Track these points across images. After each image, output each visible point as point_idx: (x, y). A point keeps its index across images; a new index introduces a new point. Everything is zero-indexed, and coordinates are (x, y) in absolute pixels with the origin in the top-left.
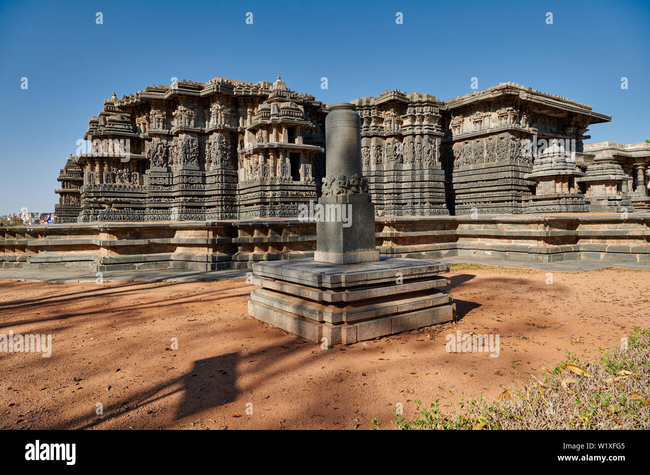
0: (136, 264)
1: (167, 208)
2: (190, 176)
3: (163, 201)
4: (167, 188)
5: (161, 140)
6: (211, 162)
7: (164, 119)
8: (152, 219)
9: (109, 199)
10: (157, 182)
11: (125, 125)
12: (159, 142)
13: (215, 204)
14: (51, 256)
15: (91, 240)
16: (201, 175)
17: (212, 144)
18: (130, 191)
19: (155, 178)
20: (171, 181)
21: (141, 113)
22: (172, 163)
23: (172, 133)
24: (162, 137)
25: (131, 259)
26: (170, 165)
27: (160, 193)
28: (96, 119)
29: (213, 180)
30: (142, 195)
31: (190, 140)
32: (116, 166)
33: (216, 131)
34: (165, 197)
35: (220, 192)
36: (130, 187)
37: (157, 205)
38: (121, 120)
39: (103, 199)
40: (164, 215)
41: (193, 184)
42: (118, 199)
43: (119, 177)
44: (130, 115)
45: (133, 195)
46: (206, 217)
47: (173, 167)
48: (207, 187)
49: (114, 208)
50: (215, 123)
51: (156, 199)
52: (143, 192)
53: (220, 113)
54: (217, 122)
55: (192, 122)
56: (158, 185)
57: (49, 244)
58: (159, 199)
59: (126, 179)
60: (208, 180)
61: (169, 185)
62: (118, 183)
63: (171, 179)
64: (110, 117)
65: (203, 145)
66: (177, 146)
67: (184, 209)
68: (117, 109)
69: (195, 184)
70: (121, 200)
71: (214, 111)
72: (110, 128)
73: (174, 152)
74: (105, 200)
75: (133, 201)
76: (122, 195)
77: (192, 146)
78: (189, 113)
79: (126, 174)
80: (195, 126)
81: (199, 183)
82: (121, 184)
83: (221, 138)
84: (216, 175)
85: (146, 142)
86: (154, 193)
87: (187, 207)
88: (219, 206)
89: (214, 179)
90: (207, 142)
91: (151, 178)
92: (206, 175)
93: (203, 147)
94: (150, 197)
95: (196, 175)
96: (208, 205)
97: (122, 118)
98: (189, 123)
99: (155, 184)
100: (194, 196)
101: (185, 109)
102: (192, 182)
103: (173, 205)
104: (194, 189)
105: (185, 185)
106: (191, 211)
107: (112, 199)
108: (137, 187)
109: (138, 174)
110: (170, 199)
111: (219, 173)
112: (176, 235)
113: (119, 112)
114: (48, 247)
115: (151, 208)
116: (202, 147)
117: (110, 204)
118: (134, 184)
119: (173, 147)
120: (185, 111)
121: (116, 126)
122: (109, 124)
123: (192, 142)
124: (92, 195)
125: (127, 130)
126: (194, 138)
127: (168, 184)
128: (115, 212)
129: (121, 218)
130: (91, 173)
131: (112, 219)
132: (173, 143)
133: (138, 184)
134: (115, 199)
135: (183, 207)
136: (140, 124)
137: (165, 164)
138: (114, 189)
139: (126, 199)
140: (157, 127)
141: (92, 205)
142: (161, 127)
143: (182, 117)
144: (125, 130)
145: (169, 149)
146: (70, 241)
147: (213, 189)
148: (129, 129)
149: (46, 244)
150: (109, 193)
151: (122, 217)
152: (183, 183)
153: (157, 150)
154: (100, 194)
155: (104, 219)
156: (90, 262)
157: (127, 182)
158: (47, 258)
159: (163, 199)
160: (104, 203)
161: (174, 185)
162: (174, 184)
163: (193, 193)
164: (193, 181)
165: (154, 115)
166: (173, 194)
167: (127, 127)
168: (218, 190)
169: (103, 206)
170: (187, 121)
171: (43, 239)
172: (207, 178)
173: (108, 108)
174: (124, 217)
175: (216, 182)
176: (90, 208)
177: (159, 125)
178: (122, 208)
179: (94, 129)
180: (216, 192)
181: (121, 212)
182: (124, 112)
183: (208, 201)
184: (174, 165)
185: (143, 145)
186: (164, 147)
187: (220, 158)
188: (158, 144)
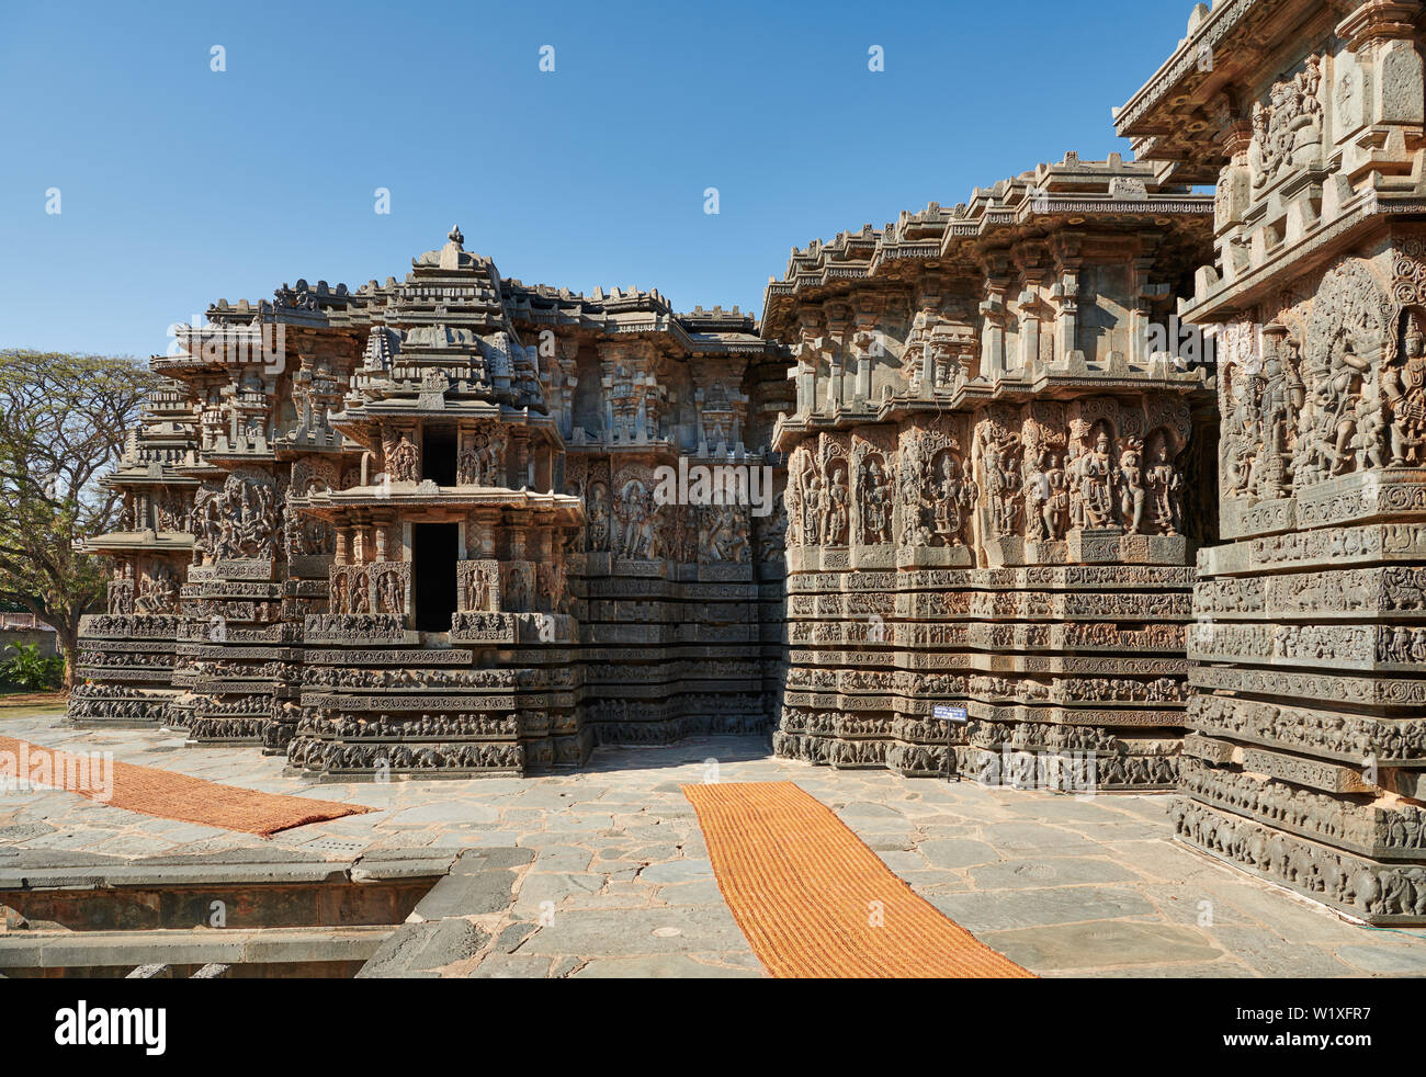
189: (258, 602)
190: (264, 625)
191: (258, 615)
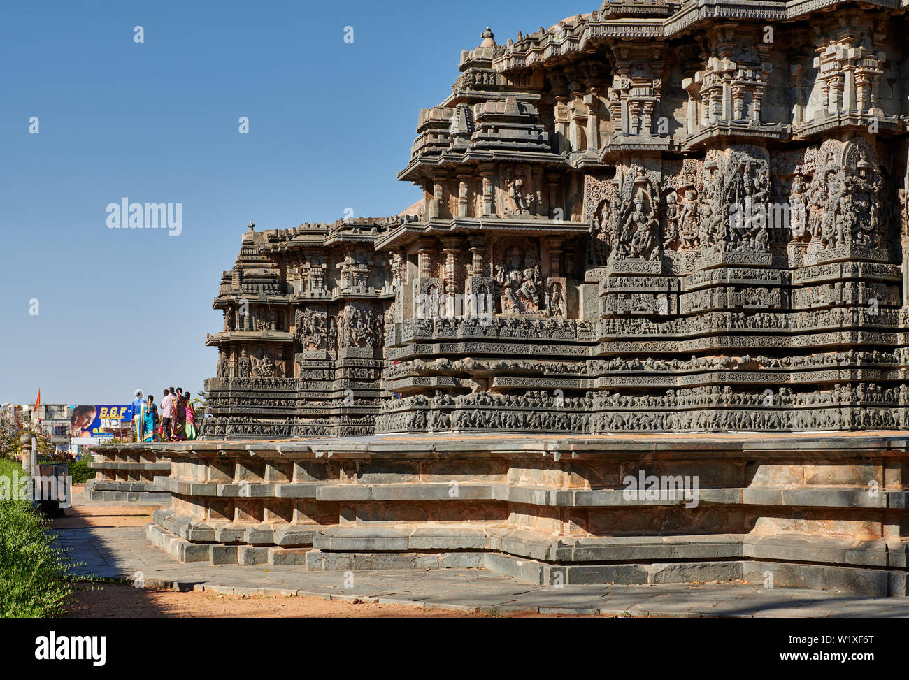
0: (646, 567)
1: (661, 391)
2: (745, 286)
3: (648, 370)
4: (662, 326)
5: (644, 172)
6: (807, 237)
7: (655, 104)
8: (617, 427)
9: (484, 363)
10: (634, 306)
11: (530, 130)
12: (640, 179)
13: (831, 376)
14: (378, 532)
15: (489, 488)
16: (778, 282)
17: (818, 177)
18: (543, 336)
19: (628, 294)
20: (674, 303)
21: (573, 86)
22: (674, 245)
23: (679, 147)
24: (648, 162)
25: (632, 548)
26: (668, 253)
27: (642, 344)
28: (441, 115)
29: (821, 297)
30: (576, 351)
31: (747, 168)
32: (500, 257)
33: (836, 133)
34: (656, 356)
35: (846, 338)
36: (542, 326)
37: (630, 382)
38: (518, 114)
39: (468, 363)
40: (652, 415)
41: (752, 312)
42: (509, 362)
43: (513, 294)
44: (538, 97)
45: (550, 350)
46: (794, 421)
47: (680, 257)
48: (798, 321)
49: (497, 390)
50: (833, 108)
51: (630, 363)
52: (578, 340)
53: (852, 71)
54: (840, 101)
55: (754, 107)
56: (636, 317)
57: (375, 497)
58: (636, 362)
59: (531, 299)
60: (801, 298)
61: (670, 318)
62: (509, 312)
63: (674, 297)
64: (485, 108)
65: (783, 181)
66: (692, 187)
67: (727, 394)
68: (502, 81)
69: (760, 311)
70: (516, 365)
71: (832, 65)
72: (488, 139)
73: (681, 207)
74: (475, 367)
75: (551, 370)
76: (522, 349)
77: (752, 187)
78: (744, 78)
79: (530, 283)
80: (762, 122)
81: (771, 310)
82: (517, 315)
83: (851, 158)
84: (832, 283)
85: (589, 180)
86: (623, 344)
87: (736, 388)
88: (843, 384)
89: (823, 296)
90: (796, 171)
91: (616, 293)
92: (794, 282)
93: (784, 187)
94: (607, 357)
95: (760, 282)
96: (799, 381)
97: (521, 108)
98: (744, 113)
99: (627, 315)
100: (754, 352)
101: (734, 66)
102: (750, 306)
103: (679, 381)
104: (757, 329)
105: (729, 314)
106: (746, 401)
107: (493, 364)
108: (561, 323)
109: (563, 281)
110: (671, 363)
111: (847, 275)
112: (755, 479)
113: (506, 89)
114: (367, 507)
115: (612, 391)
116: (779, 190)
117: (485, 381)
118: (552, 314)
119: (681, 192)
120: (732, 73)
121: (504, 133)
122: (485, 129)
123: (752, 174)
124: (435, 349)
125: (535, 145)
126: (759, 161)
127: (666, 313)
128: (500, 403)
129: (517, 421)
130: (431, 281)
131: (494, 426)
132: (680, 181)
133: (564, 315)
134: (500, 362)
135: (722, 386)
136: (567, 124)
137: (656, 250)
138: (498, 331)
139: (533, 362)
140: (633, 131)
141: (434, 381)
142: (645, 130)
143: (721, 93)
144: (528, 145)
145: (669, 198)
146: (430, 490)
147: (820, 327)
148: (540, 141)
149: (365, 498)
150: (485, 345)
151: (521, 419)
152: (725, 309)
153: (633, 204)
154: (460, 348)
155: (469, 425)
156: (485, 556)
157: (532, 308)
158: (369, 539)
159: (649, 361)
160: (466, 375)
161: (685, 317)
162: (683, 312)
163: (754, 342)
164: (754, 303)
165: (627, 91)
166: (682, 347)
167: (534, 135)
168: (841, 330)
169: (466, 383)
170: (737, 104)
171: (354, 481)
172: (798, 293)
173: (477, 77)
174: (525, 417)
175: (833, 305)
176: (430, 392)
177: (640, 122)
178: (520, 391)
179: (437, 145)
180: (833, 339)
181: (518, 402)
182: (522, 86)
183: (799, 367)
184: (680, 250)
185: (574, 191)
186: (653, 194)
187: (849, 224)
188: (637, 185)
189: (369, 368)
190: (372, 381)
191: (370, 375)
